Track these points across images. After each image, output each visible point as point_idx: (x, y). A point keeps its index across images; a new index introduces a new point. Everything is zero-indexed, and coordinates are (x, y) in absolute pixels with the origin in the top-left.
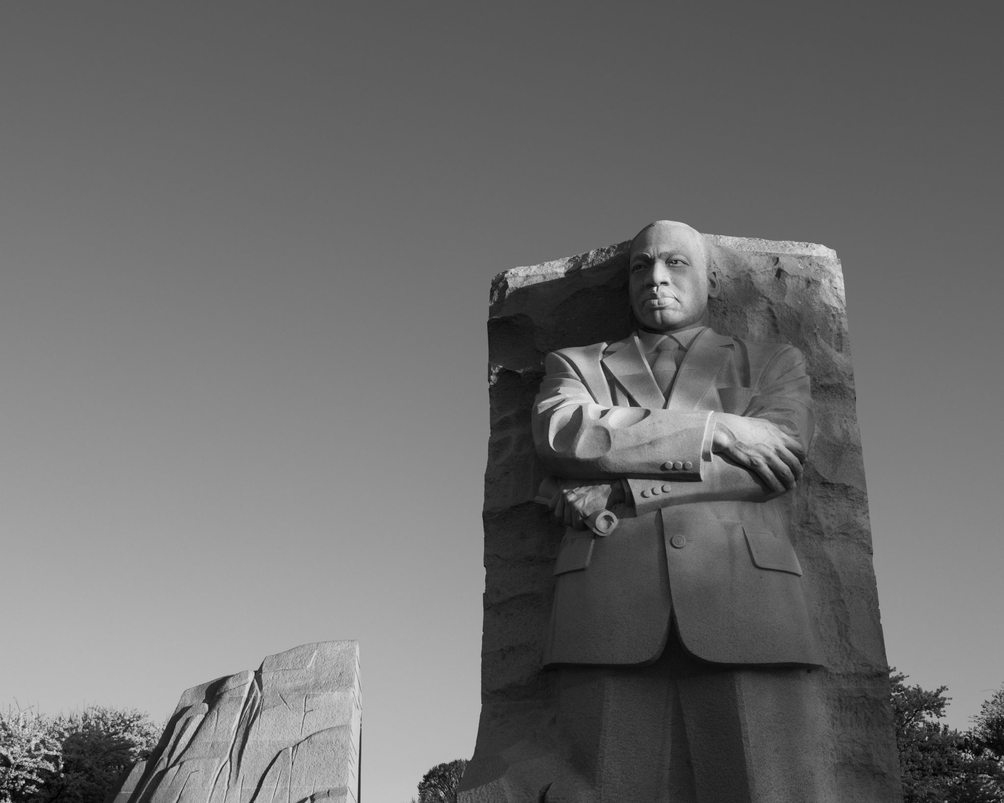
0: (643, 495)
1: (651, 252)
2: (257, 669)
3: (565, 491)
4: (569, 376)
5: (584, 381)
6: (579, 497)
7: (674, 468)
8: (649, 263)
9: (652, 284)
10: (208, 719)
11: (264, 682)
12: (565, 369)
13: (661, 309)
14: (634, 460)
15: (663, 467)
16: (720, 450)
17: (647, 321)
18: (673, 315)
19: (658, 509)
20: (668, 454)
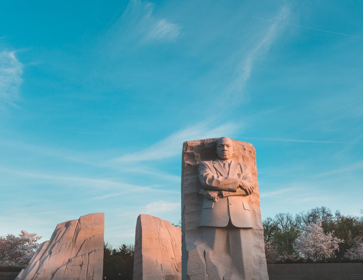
0: (225, 194)
1: (224, 143)
2: (78, 219)
3: (208, 192)
4: (207, 168)
5: (210, 169)
6: (212, 194)
7: (232, 189)
8: (223, 146)
9: (224, 150)
10: (66, 231)
11: (81, 222)
12: (205, 166)
13: (225, 156)
14: (224, 187)
15: (230, 189)
16: (240, 187)
17: (222, 158)
18: (227, 157)
19: (227, 197)
20: (231, 187)
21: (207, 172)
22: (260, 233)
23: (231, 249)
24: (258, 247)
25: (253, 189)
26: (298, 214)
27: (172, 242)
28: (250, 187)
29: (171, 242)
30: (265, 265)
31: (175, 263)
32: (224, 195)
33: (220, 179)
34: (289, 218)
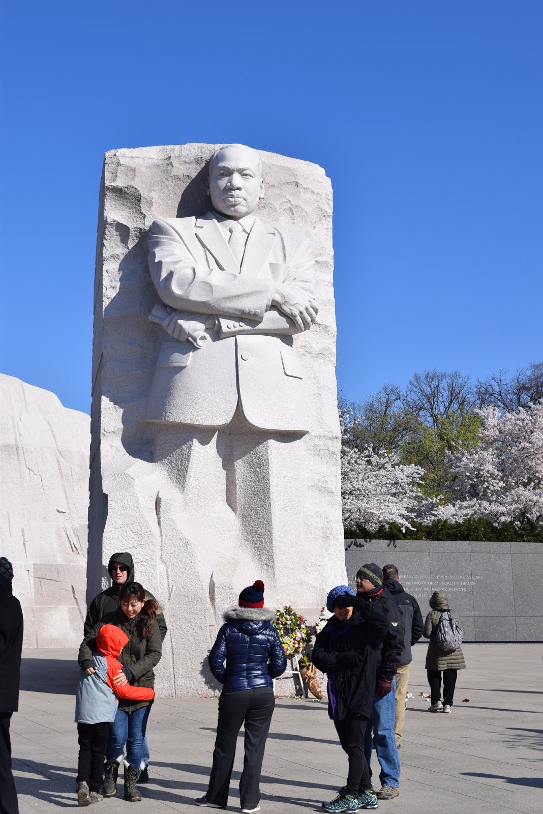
0: (228, 328)
1: (232, 166)
5: (185, 245)
6: (187, 323)
7: (249, 314)
8: (229, 172)
9: (232, 188)
13: (235, 205)
14: (225, 304)
16: (275, 306)
18: (241, 209)
19: (234, 334)
20: (247, 305)
21: (175, 255)
22: (331, 449)
23: (238, 492)
24: (322, 489)
25: (314, 314)
26: (482, 380)
27: (61, 460)
28: (307, 309)
29: (58, 461)
30: (338, 544)
31: (69, 527)
32: (225, 329)
33: (216, 278)
34: (457, 391)
